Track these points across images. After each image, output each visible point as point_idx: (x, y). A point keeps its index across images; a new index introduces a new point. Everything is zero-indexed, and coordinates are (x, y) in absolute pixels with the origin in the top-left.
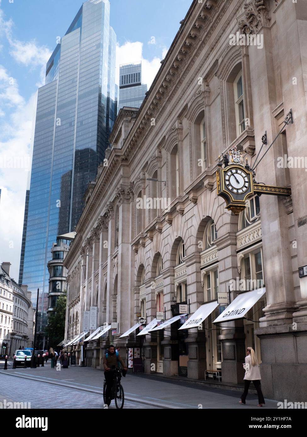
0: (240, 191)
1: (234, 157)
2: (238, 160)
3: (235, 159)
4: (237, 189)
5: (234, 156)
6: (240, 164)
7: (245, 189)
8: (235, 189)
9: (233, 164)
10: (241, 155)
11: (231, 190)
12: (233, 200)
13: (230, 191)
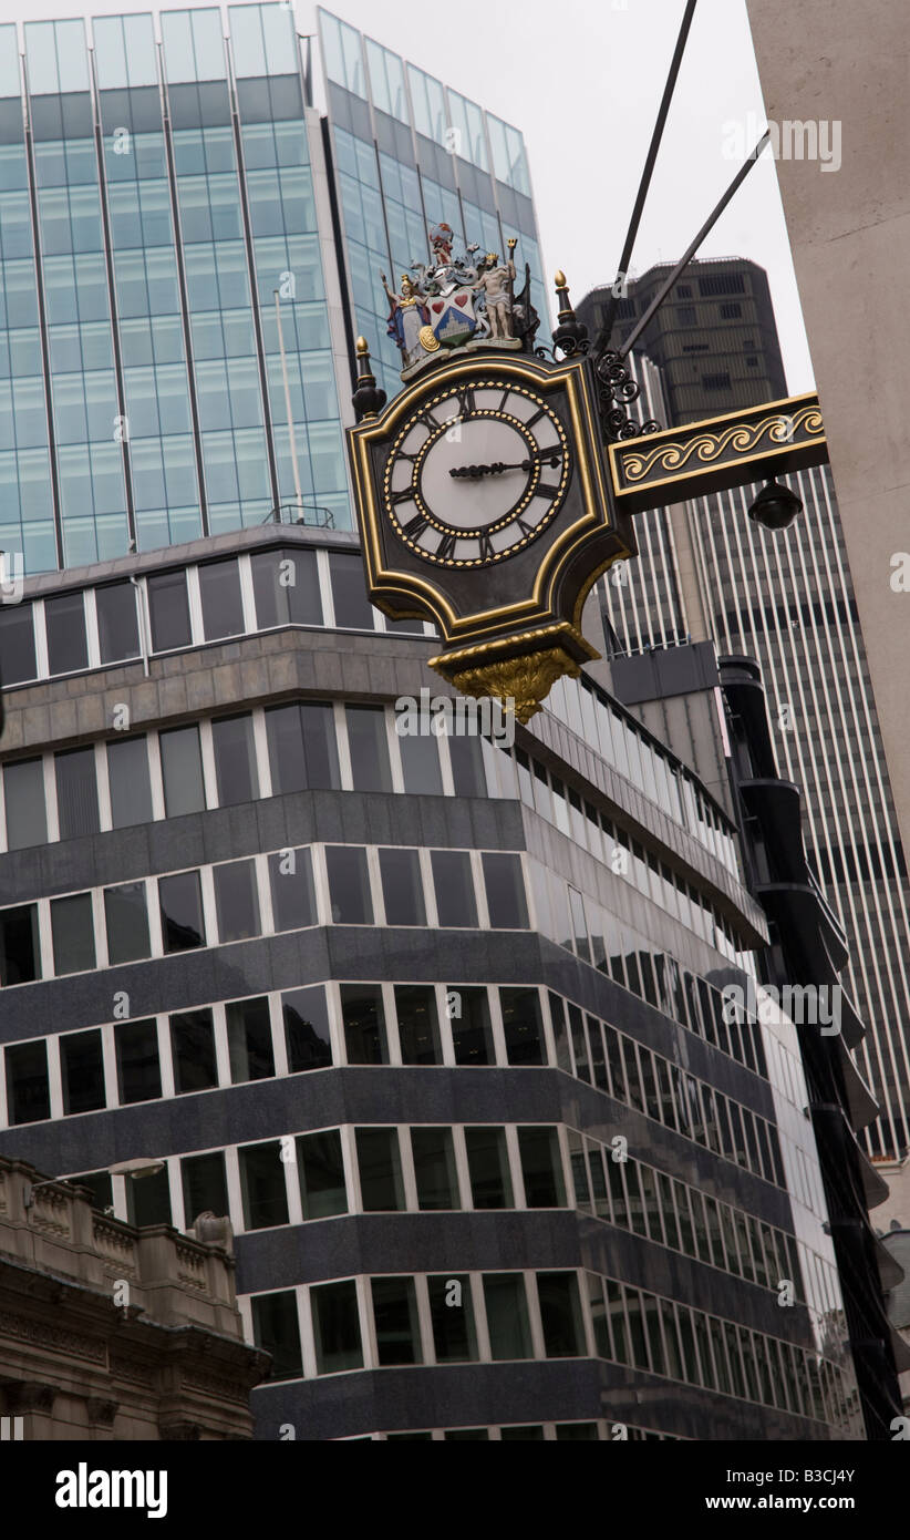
0: (505, 540)
1: (438, 308)
2: (461, 318)
3: (443, 324)
4: (485, 533)
5: (437, 300)
6: (485, 343)
7: (538, 511)
8: (467, 533)
9: (438, 363)
10: (486, 276)
11: (441, 552)
12: (455, 621)
13: (435, 565)
